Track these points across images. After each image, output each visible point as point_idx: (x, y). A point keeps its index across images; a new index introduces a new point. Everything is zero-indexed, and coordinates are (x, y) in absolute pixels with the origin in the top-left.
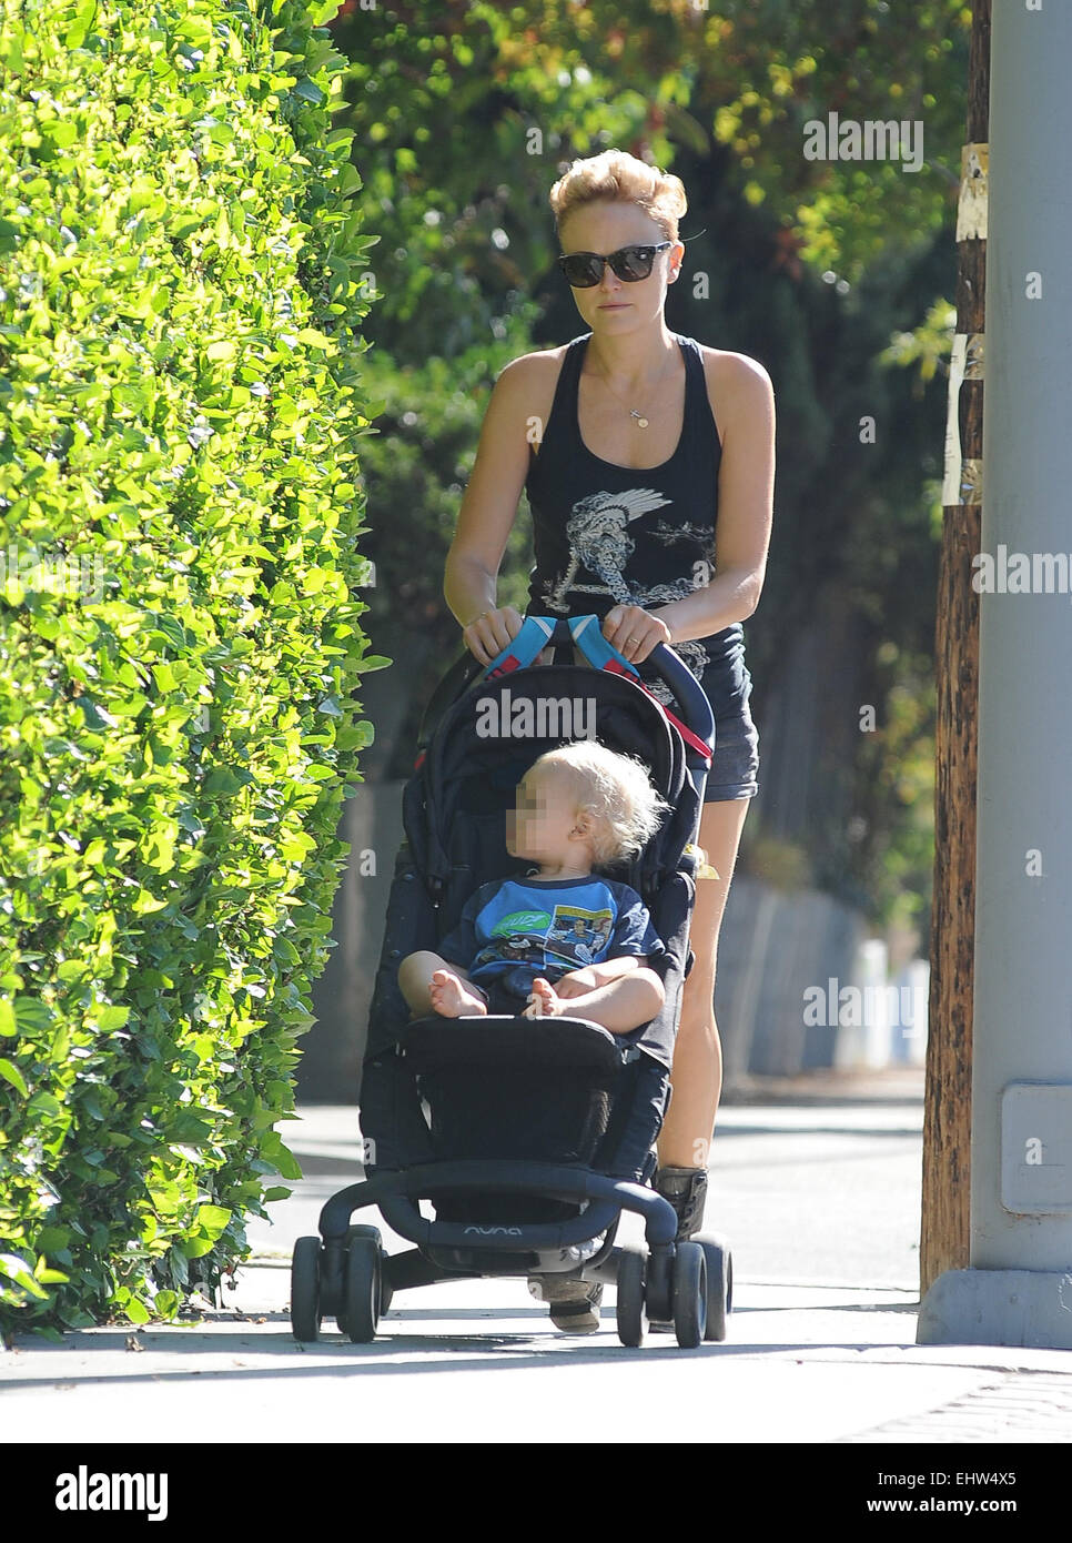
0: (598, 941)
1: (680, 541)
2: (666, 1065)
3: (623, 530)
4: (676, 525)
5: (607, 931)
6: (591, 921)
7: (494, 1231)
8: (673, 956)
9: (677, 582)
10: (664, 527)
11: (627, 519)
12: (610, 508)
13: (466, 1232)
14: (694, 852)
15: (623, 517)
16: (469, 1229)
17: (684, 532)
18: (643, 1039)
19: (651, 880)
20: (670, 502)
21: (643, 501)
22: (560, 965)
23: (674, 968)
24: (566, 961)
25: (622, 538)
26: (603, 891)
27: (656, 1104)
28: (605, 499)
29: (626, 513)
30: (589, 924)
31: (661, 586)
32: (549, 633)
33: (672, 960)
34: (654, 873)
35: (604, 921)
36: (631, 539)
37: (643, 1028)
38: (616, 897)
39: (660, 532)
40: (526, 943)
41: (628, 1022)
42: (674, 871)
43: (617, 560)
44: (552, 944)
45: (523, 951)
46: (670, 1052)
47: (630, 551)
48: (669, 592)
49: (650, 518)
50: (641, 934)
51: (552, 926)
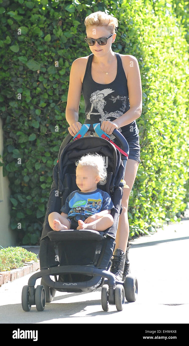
0: (98, 207)
1: (117, 100)
2: (114, 238)
3: (103, 99)
4: (115, 97)
5: (100, 204)
6: (97, 202)
7: (70, 284)
8: (117, 209)
9: (116, 112)
10: (113, 97)
11: (104, 96)
12: (100, 94)
13: (63, 285)
14: (123, 182)
15: (103, 96)
16: (64, 284)
17: (118, 98)
18: (108, 232)
19: (112, 189)
20: (114, 91)
21: (107, 92)
22: (88, 214)
23: (117, 212)
24: (90, 213)
25: (103, 101)
26: (99, 194)
27: (111, 249)
28: (98, 92)
29: (104, 95)
30: (96, 203)
31: (112, 112)
32: (88, 128)
33: (117, 210)
34: (113, 188)
35: (99, 202)
36: (105, 101)
37: (108, 229)
38: (102, 195)
39: (112, 98)
40: (80, 209)
41: (103, 228)
42: (118, 187)
43: (102, 106)
44: (86, 208)
45: (80, 210)
46: (115, 235)
47: (105, 104)
48: (114, 114)
49: (109, 95)
50: (109, 204)
51: (87, 204)
